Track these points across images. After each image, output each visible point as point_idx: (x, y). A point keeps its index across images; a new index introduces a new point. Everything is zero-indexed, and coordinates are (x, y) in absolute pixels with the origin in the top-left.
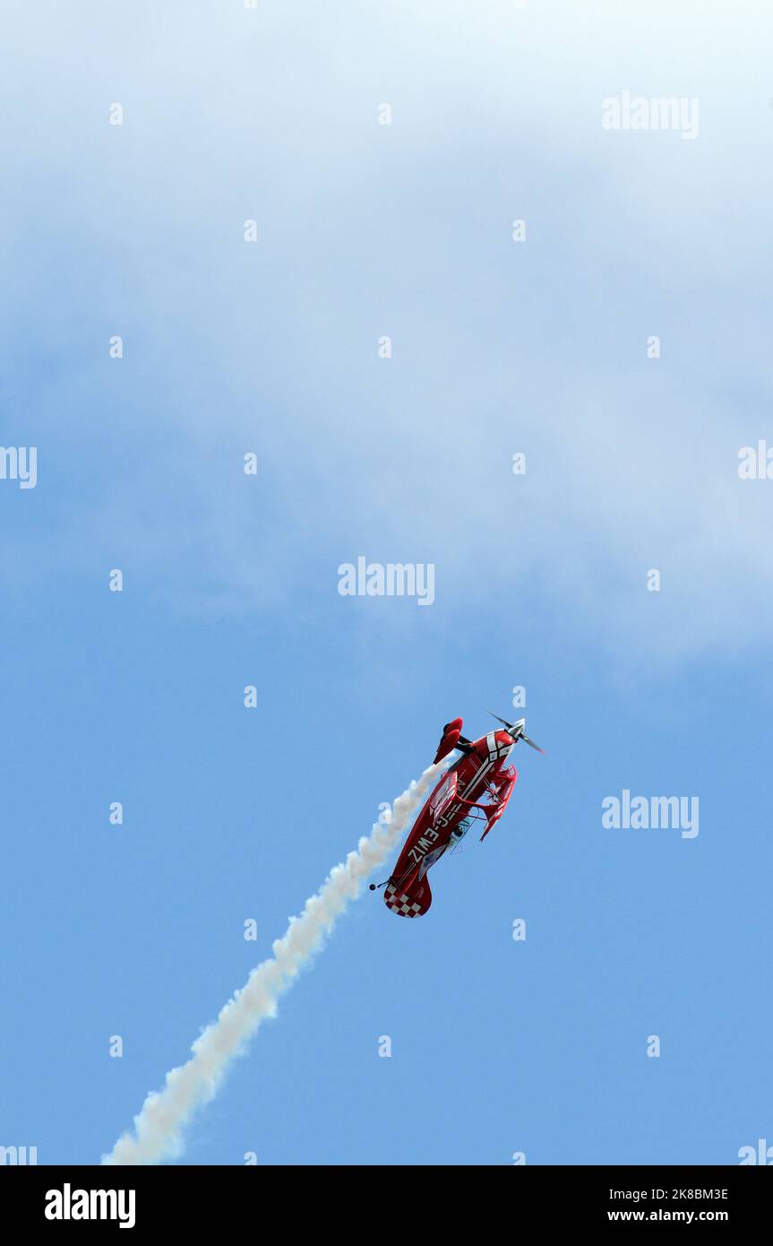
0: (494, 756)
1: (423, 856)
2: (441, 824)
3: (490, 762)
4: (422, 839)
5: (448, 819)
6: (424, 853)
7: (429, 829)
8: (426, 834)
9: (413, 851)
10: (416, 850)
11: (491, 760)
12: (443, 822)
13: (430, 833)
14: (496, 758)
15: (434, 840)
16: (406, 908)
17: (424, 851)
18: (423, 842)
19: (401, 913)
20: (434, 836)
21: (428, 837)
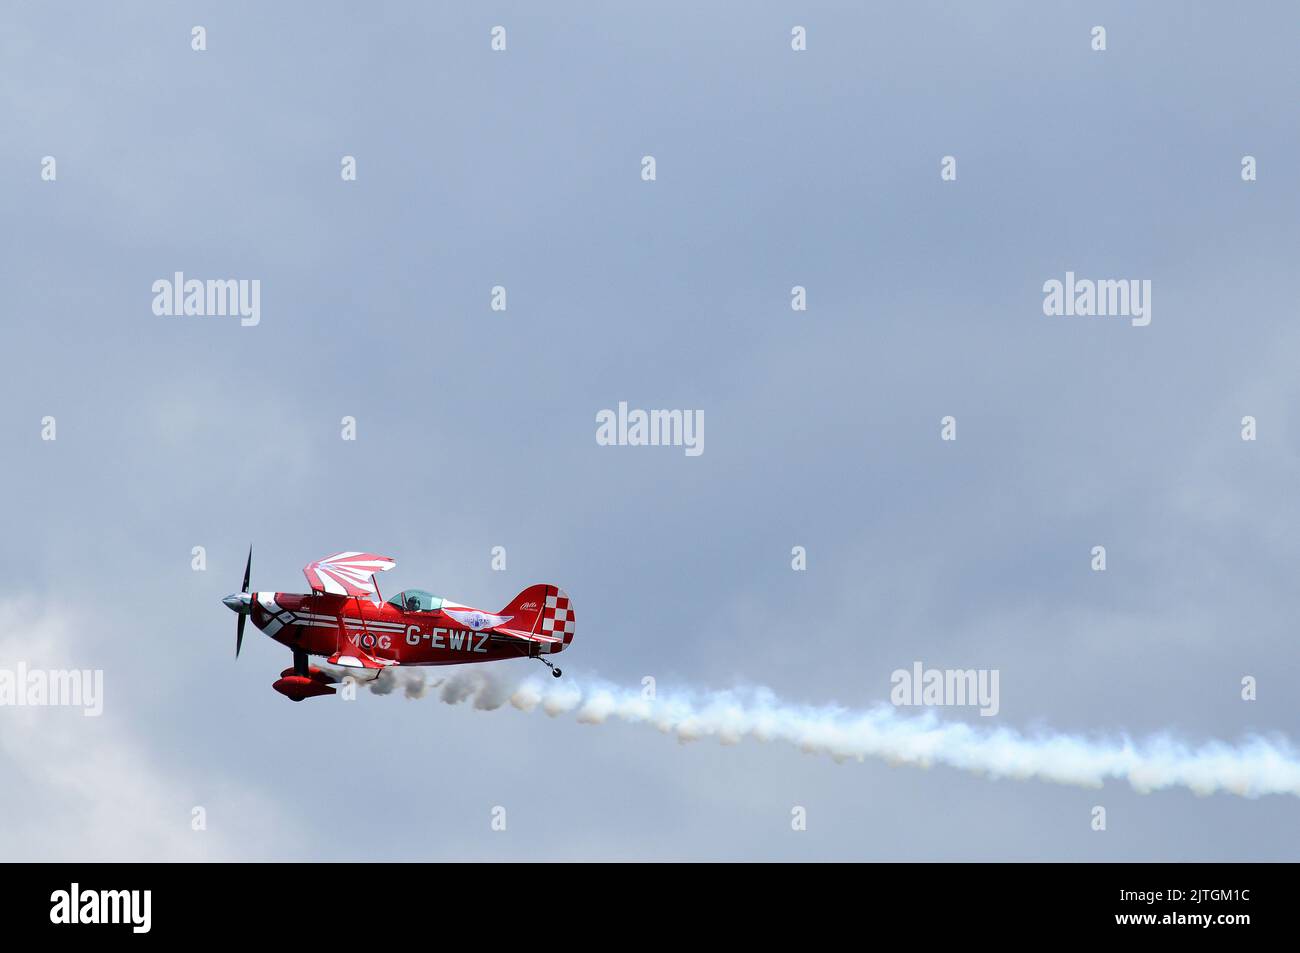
0: (286, 617)
1: (474, 632)
2: (417, 634)
3: (297, 618)
4: (452, 647)
5: (406, 630)
6: (471, 634)
7: (434, 645)
8: (443, 646)
9: (476, 649)
10: (473, 646)
11: (293, 618)
12: (414, 632)
13: (438, 642)
14: (287, 613)
15: (445, 631)
16: (561, 614)
17: (467, 635)
18: (456, 641)
19: (571, 616)
20: (439, 634)
21: (447, 641)
